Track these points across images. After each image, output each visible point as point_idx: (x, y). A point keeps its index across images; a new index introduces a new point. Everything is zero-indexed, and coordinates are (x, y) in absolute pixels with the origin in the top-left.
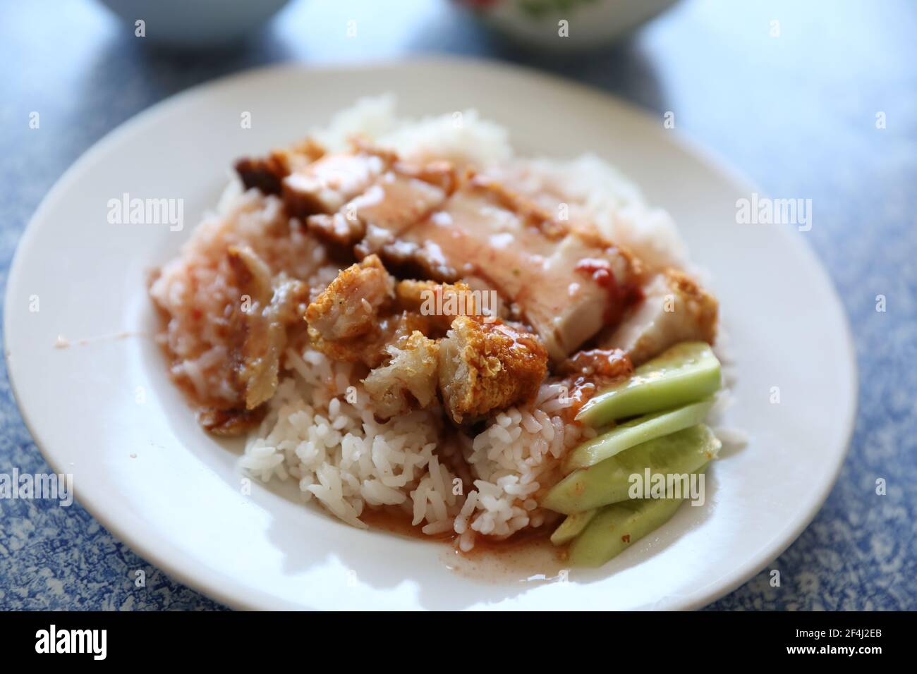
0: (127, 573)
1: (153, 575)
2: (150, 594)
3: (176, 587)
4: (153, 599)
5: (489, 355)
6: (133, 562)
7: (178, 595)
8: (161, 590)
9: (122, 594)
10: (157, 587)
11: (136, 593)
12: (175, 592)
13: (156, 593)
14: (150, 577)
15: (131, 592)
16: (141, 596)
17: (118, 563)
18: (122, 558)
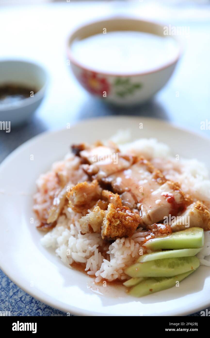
0: (25, 307)
1: (34, 306)
2: (35, 313)
3: (43, 309)
4: (36, 314)
5: (116, 218)
6: (27, 303)
7: (44, 311)
8: (38, 311)
9: (25, 315)
10: (37, 310)
11: (30, 313)
12: (43, 311)
13: (37, 312)
14: (34, 307)
15: (28, 313)
16: (32, 314)
17: (22, 304)
18: (23, 302)
